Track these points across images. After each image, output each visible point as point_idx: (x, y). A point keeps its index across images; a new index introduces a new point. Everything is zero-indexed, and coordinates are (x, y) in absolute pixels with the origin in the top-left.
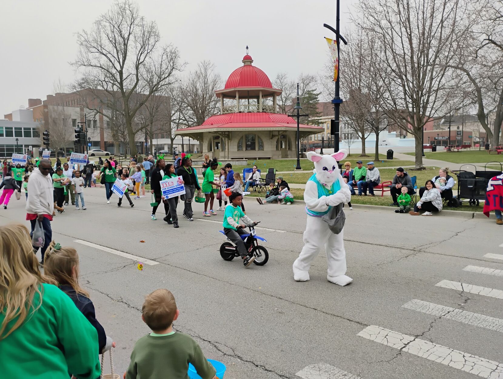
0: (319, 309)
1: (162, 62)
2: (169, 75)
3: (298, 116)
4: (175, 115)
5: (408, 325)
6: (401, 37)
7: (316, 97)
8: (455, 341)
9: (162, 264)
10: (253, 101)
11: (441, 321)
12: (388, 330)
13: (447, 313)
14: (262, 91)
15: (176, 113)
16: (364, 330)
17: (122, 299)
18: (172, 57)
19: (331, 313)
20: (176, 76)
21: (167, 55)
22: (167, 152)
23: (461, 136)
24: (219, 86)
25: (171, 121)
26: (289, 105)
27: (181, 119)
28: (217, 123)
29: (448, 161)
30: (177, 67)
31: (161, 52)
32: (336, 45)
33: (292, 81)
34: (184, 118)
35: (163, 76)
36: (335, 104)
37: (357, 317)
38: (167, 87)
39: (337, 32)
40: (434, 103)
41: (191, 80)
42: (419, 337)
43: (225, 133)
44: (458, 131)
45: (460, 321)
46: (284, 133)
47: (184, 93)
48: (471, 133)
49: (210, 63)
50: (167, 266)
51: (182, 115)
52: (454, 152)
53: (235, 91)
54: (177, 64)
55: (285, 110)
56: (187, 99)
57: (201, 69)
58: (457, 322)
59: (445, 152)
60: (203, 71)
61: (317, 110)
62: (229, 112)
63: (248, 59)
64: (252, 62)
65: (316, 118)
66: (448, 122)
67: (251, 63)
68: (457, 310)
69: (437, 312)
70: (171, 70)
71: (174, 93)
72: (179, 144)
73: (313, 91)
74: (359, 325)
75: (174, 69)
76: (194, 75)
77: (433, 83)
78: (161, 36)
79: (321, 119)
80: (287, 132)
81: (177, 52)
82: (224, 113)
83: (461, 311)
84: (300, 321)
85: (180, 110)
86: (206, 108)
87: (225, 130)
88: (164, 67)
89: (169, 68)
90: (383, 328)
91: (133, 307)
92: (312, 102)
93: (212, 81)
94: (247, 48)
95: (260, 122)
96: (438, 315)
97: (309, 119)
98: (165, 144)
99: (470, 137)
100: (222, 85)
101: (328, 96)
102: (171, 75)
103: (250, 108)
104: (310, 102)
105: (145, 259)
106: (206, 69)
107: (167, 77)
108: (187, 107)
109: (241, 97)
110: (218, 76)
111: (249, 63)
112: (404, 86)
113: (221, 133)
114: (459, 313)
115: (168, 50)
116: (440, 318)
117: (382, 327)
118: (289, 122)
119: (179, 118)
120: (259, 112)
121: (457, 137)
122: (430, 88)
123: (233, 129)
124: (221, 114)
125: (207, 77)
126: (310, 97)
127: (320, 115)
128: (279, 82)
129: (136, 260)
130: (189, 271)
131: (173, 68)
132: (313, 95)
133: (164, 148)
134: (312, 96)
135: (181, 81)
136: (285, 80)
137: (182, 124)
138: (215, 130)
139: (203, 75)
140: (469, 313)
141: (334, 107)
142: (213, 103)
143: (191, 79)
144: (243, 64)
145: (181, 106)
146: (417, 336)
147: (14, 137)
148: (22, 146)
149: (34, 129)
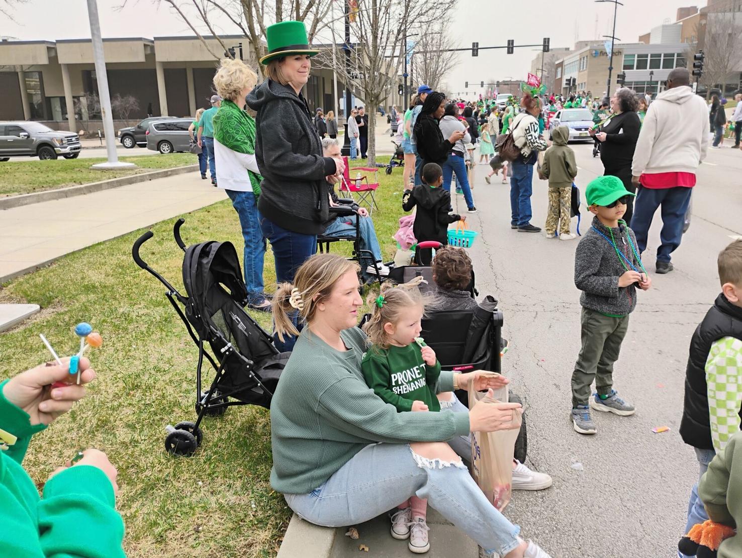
147: (648, 70)
148: (657, 82)
149: (679, 55)
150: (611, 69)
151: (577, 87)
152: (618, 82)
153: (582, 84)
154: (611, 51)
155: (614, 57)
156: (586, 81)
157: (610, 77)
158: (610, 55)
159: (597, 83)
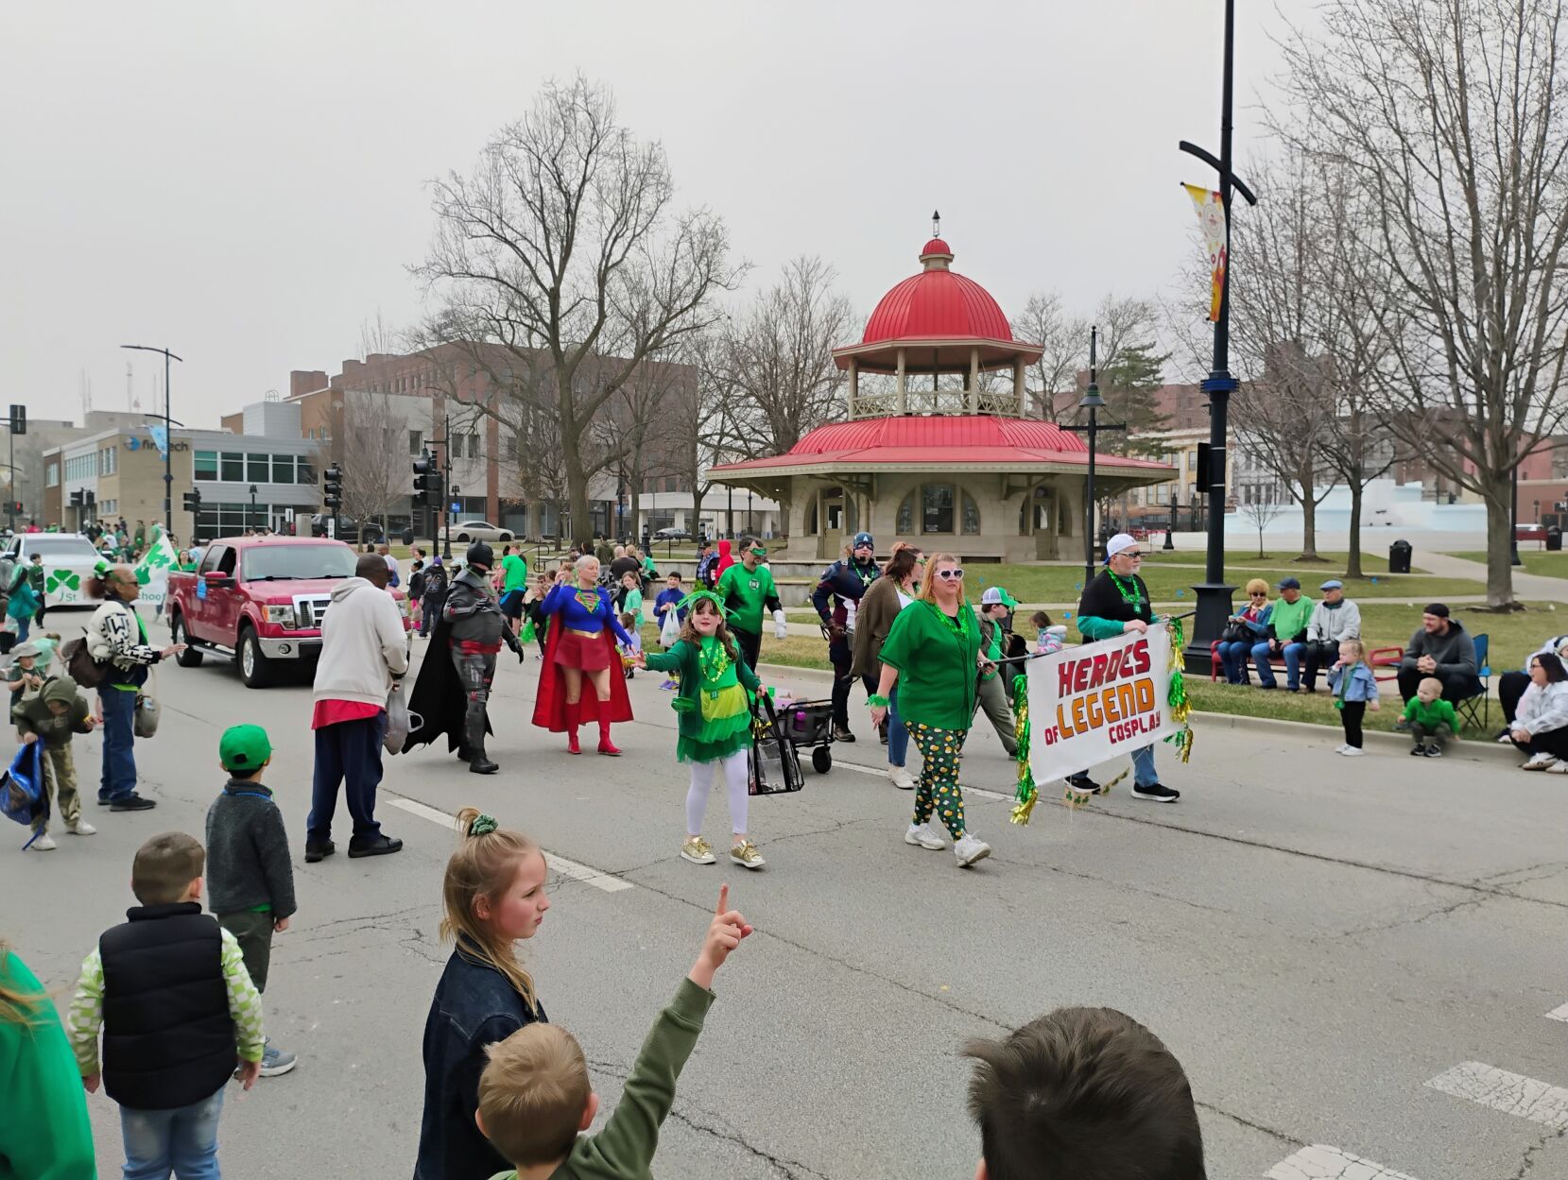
1: (675, 261)
2: (695, 302)
3: (1092, 429)
4: (709, 420)
6: (1439, 180)
7: (1155, 367)
9: (641, 890)
10: (950, 381)
12: (1375, 1164)
14: (978, 348)
15: (713, 417)
16: (1290, 1158)
18: (706, 248)
20: (717, 304)
21: (692, 243)
22: (683, 532)
24: (844, 334)
25: (696, 439)
26: (1066, 393)
27: (727, 435)
28: (837, 445)
30: (719, 276)
31: (675, 231)
32: (1220, 206)
33: (1077, 320)
34: (734, 432)
35: (677, 306)
36: (1212, 393)
37: (1266, 1112)
38: (688, 339)
39: (1223, 165)
40: (1553, 393)
41: (760, 315)
43: (858, 478)
46: (1048, 481)
47: (737, 355)
49: (817, 262)
50: (656, 897)
51: (730, 422)
53: (894, 351)
54: (719, 269)
55: (1051, 407)
56: (747, 374)
57: (793, 282)
60: (798, 289)
61: (1157, 410)
62: (875, 413)
63: (937, 252)
64: (951, 260)
65: (1153, 435)
67: (946, 264)
69: (1550, 1113)
70: (702, 286)
71: (710, 355)
72: (718, 511)
73: (1143, 348)
74: (1272, 1139)
75: (709, 284)
76: (770, 301)
77: (1549, 325)
78: (675, 187)
79: (1168, 439)
80: (1056, 477)
81: (720, 232)
82: (859, 416)
85: (723, 407)
86: (803, 399)
87: (859, 468)
88: (682, 276)
89: (694, 280)
90: (1357, 1158)
92: (1139, 383)
93: (824, 318)
94: (936, 217)
96: (1553, 1124)
97: (1130, 438)
98: (677, 509)
100: (855, 331)
101: (1189, 368)
102: (700, 300)
103: (941, 401)
104: (1134, 383)
105: (590, 870)
106: (806, 285)
107: (690, 306)
108: (747, 396)
109: (911, 369)
110: (843, 302)
111: (940, 264)
112: (1448, 335)
113: (845, 478)
115: (695, 227)
117: (1352, 1151)
118: (1064, 447)
119: (722, 430)
120: (968, 414)
122: (1539, 342)
123: (885, 468)
124: (850, 419)
125: (811, 306)
126: (1132, 368)
127: (1166, 426)
128: (1035, 322)
129: (566, 871)
131: (709, 280)
132: (1145, 361)
133: (673, 520)
134: (1142, 367)
135: (729, 318)
136: (1055, 316)
137: (730, 448)
138: (829, 469)
139: (798, 300)
141: (1209, 402)
142: (826, 385)
143: (760, 312)
144: (921, 268)
145: (727, 395)
147: (246, 483)
148: (266, 507)
149: (301, 459)
150: (169, 479)
151: (99, 508)
152: (186, 507)
153: (108, 502)
154: (165, 445)
155: (173, 454)
156: (116, 496)
157: (169, 495)
158: (165, 452)
159: (143, 502)
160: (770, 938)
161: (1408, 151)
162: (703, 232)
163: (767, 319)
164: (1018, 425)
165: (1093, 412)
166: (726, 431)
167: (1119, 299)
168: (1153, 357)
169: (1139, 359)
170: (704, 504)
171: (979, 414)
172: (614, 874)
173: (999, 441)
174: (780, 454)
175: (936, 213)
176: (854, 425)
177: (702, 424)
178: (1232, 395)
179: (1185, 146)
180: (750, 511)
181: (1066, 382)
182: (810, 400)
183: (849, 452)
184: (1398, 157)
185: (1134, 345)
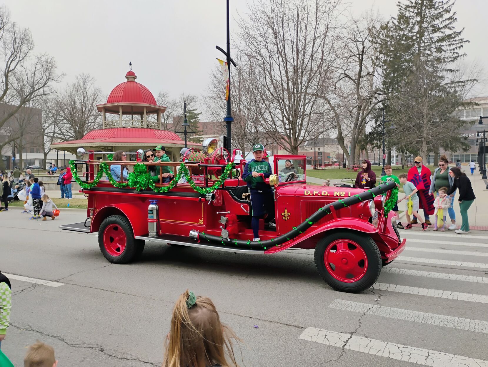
0: (254, 317)
1: (35, 71)
2: (44, 86)
3: (186, 133)
4: (49, 127)
5: (340, 323)
6: (279, 66)
7: (197, 116)
8: (386, 335)
9: (68, 285)
10: (137, 117)
11: (366, 317)
12: (325, 330)
13: (368, 309)
14: (146, 107)
15: (50, 127)
16: (303, 332)
17: (31, 327)
18: (48, 67)
19: (267, 319)
20: (51, 87)
21: (42, 65)
22: (38, 167)
23: (322, 156)
24: (99, 100)
25: (43, 134)
26: (171, 123)
27: (56, 133)
28: (99, 137)
29: (317, 178)
30: (53, 77)
31: (34, 60)
32: (227, 66)
33: (174, 100)
34: (59, 132)
35: (37, 87)
36: (227, 122)
37: (292, 321)
38: (41, 99)
40: (308, 125)
41: (68, 92)
42: (353, 334)
43: (107, 148)
44: (319, 152)
45: (382, 316)
46: (170, 150)
47: (60, 105)
48: (329, 154)
49: (89, 76)
50: (75, 287)
51: (57, 128)
52: (319, 169)
53: (118, 107)
54: (53, 74)
55: (167, 127)
56: (64, 112)
57: (80, 82)
58: (380, 316)
59: (312, 170)
60: (82, 84)
61: (198, 129)
62: (112, 126)
63: (131, 75)
64: (136, 78)
65: (197, 136)
66: (314, 144)
67: (134, 79)
68: (375, 306)
69: (360, 309)
70: (47, 81)
71: (49, 104)
72: (52, 159)
73: (194, 110)
74: (297, 328)
75: (49, 80)
76: (71, 88)
77: (306, 107)
78: (35, 44)
79: (202, 138)
80: (172, 148)
81: (53, 62)
82: (106, 127)
83: (379, 306)
84: (240, 331)
85: (55, 123)
86: (85, 121)
87: (108, 144)
88: (38, 76)
89: (44, 78)
90: (320, 329)
91: (48, 335)
92: (193, 121)
93: (92, 95)
94: (130, 64)
95: (145, 138)
96: (362, 312)
97: (191, 137)
98: (36, 159)
99: (329, 158)
100: (103, 100)
102: (46, 85)
103: (134, 123)
104: (192, 121)
105: (45, 281)
106: (85, 83)
107: (42, 87)
108: (63, 120)
109: (124, 113)
110: (99, 90)
111: (132, 79)
112: (281, 110)
113: (103, 148)
114: (378, 308)
115: (43, 59)
116: (365, 314)
117: (318, 328)
118: (174, 139)
119: (54, 131)
120: (143, 128)
121: (319, 158)
122: (304, 112)
123: (117, 144)
124: (103, 128)
125: (87, 90)
126: (191, 116)
127: (201, 134)
128: (161, 100)
129: (35, 282)
130: (103, 290)
131: (49, 78)
132: (194, 114)
133: (34, 163)
134: (193, 116)
135: (56, 92)
136: (167, 99)
137: (58, 138)
138: (97, 144)
139: (82, 88)
140: (386, 308)
141: (226, 124)
142: (93, 117)
143: (68, 91)
144: (126, 80)
145: (55, 119)
146: (352, 333)
160: (123, 294)
161: (271, 57)
162: (47, 62)
163: (71, 93)
164: (159, 132)
165: (185, 127)
166: (56, 131)
167: (186, 95)
168: (197, 113)
169: (193, 113)
170: (48, 157)
171: (147, 128)
172: (55, 281)
173: (154, 136)
174: (77, 140)
175: (130, 63)
176: (105, 130)
177: (46, 129)
178: (232, 122)
179: (217, 47)
180: (65, 159)
181: (171, 120)
182: (87, 122)
183: (104, 139)
184: (268, 58)
185: (191, 109)
